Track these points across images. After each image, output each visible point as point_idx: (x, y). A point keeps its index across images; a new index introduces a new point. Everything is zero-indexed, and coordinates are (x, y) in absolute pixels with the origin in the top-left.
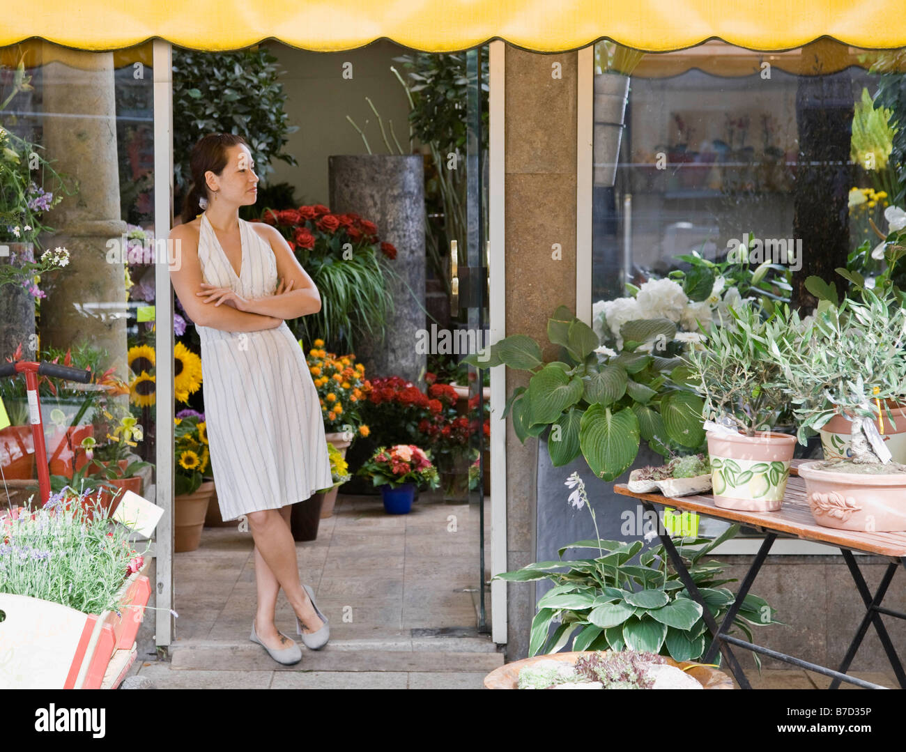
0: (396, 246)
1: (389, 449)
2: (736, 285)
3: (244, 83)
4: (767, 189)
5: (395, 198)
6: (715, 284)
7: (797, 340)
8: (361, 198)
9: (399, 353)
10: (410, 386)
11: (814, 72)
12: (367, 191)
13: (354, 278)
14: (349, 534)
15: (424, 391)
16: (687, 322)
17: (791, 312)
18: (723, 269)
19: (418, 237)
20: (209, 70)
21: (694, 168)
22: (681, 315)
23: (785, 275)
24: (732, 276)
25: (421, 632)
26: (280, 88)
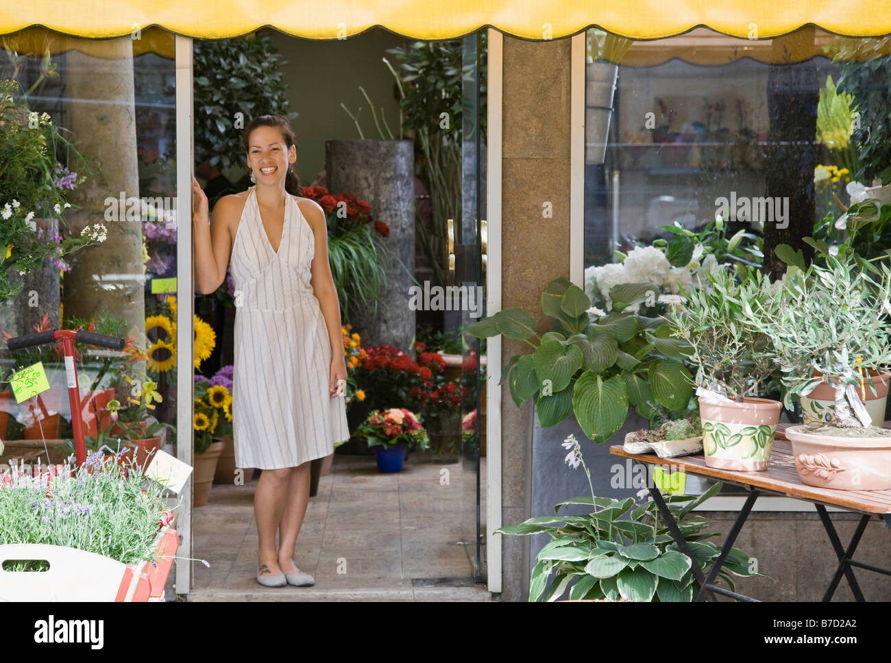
0: (388, 224)
1: (382, 412)
2: (713, 252)
3: (248, 72)
4: (741, 167)
5: (388, 181)
6: (694, 252)
7: (768, 301)
8: (356, 180)
9: (391, 323)
10: (400, 354)
11: (782, 61)
12: (362, 173)
13: (350, 254)
14: (346, 490)
15: (414, 358)
16: (669, 285)
17: (763, 276)
18: (702, 238)
19: (408, 217)
20: (215, 59)
21: (675, 147)
22: (664, 279)
23: (757, 243)
24: (710, 244)
25: (421, 582)
26: (281, 77)
